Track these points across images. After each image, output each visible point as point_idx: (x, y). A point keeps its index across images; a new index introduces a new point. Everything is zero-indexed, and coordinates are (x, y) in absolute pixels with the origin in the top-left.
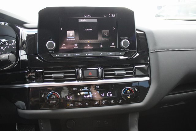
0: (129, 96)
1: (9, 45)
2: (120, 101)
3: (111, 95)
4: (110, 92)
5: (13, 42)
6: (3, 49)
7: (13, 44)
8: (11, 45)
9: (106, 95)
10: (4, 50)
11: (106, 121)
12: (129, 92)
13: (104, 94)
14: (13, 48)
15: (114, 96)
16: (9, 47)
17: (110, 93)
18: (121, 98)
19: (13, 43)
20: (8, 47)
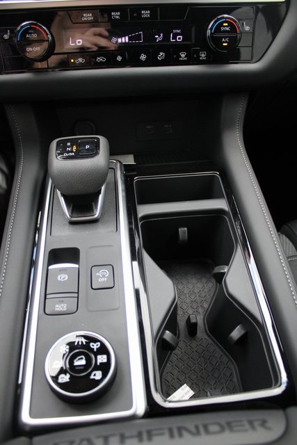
0: (227, 39)
2: (203, 56)
3: (180, 38)
4: (178, 31)
9: (166, 38)
11: (167, 126)
12: (227, 29)
13: (162, 35)
15: (189, 43)
17: (179, 34)
18: (205, 47)
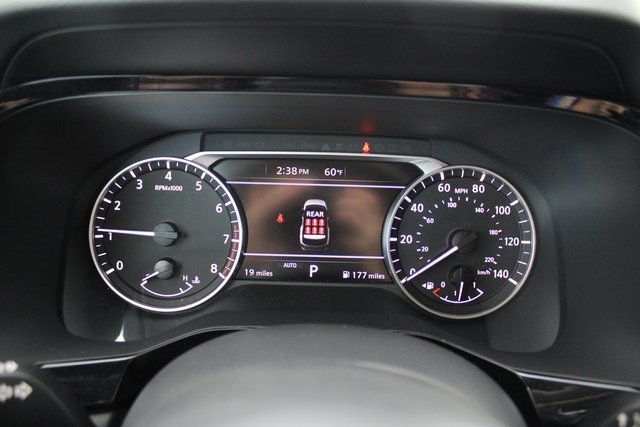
1: (457, 191)
5: (476, 180)
6: (425, 213)
7: (475, 188)
8: (463, 195)
10: (430, 221)
14: (478, 210)
16: (454, 205)
19: (479, 184)
20: (452, 205)
